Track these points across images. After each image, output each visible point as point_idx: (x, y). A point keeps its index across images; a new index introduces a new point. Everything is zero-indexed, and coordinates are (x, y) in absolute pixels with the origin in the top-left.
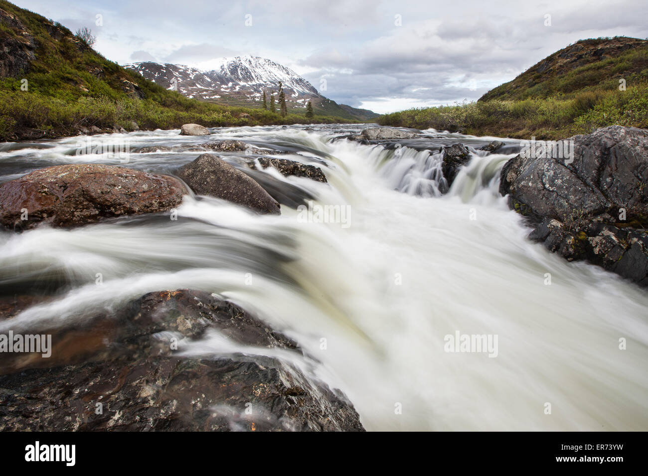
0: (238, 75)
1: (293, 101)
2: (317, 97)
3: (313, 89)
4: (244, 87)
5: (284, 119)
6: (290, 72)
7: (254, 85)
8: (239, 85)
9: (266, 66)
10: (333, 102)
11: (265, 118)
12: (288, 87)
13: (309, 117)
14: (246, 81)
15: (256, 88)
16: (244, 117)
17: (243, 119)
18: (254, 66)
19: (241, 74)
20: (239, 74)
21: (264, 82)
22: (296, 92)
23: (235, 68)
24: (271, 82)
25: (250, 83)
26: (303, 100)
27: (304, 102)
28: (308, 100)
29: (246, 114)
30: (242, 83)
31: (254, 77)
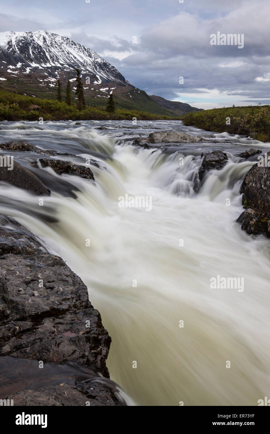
0: (29, 54)
1: (95, 90)
2: (125, 86)
3: (119, 76)
4: (36, 68)
5: (80, 113)
6: (93, 55)
7: (48, 68)
8: (30, 66)
9: (64, 46)
10: (143, 93)
11: (58, 112)
12: (90, 72)
13: (109, 112)
14: (40, 63)
15: (52, 71)
16: (34, 109)
17: (32, 111)
18: (49, 44)
19: (33, 53)
20: (31, 53)
21: (61, 64)
22: (99, 79)
23: (26, 45)
24: (69, 65)
25: (43, 65)
26: (107, 89)
27: (109, 91)
28: (113, 89)
29: (36, 107)
30: (34, 65)
31: (49, 57)
